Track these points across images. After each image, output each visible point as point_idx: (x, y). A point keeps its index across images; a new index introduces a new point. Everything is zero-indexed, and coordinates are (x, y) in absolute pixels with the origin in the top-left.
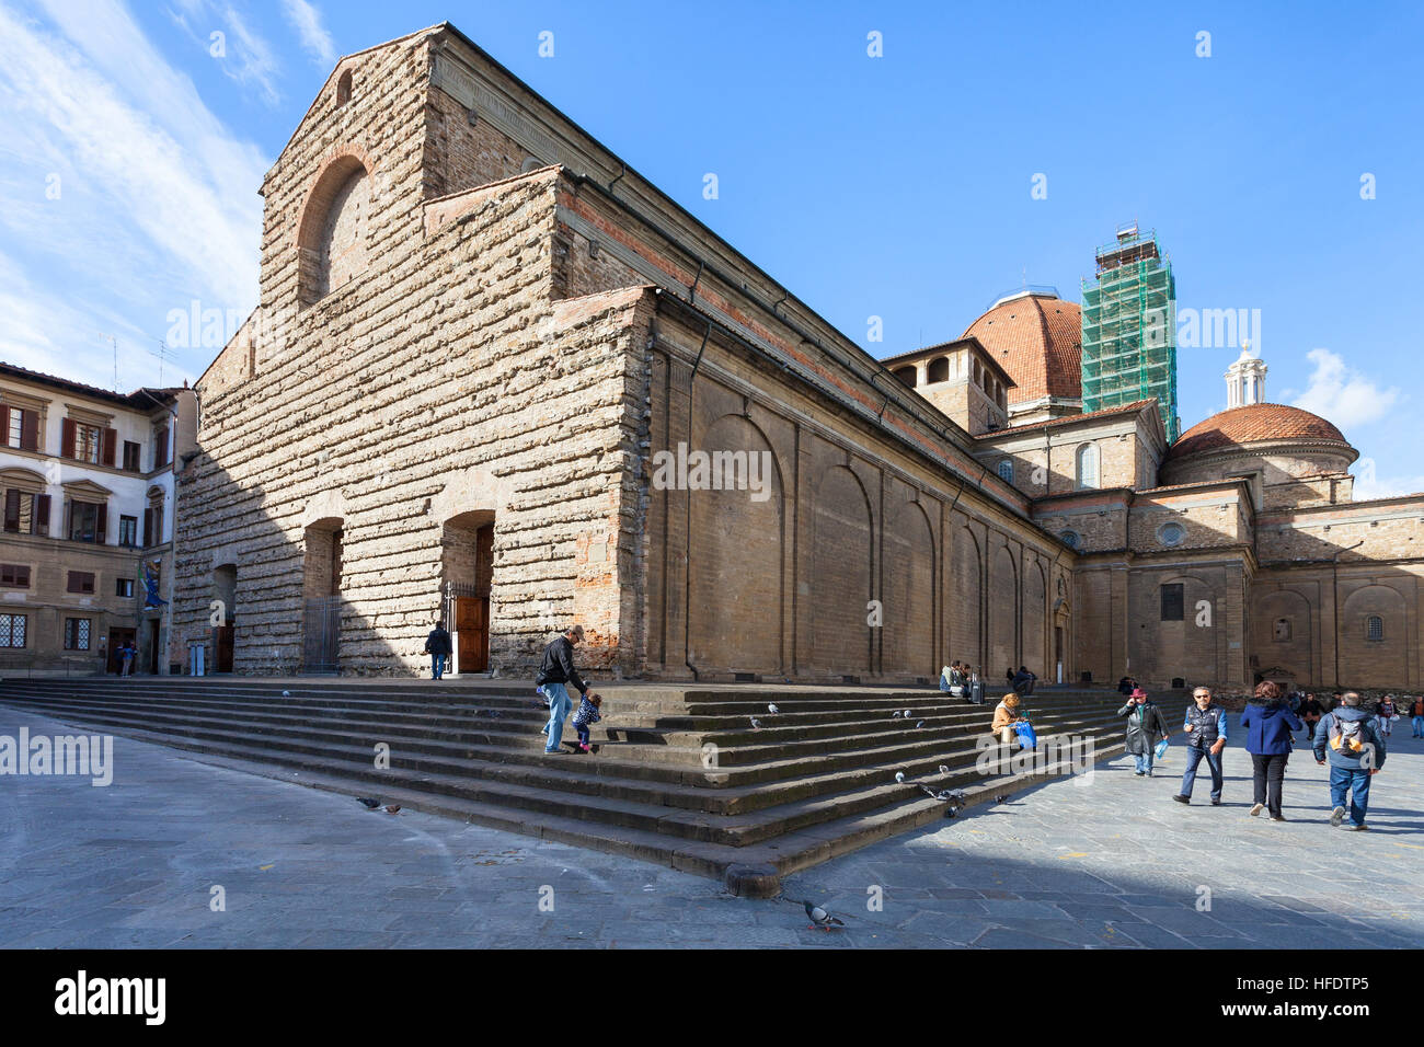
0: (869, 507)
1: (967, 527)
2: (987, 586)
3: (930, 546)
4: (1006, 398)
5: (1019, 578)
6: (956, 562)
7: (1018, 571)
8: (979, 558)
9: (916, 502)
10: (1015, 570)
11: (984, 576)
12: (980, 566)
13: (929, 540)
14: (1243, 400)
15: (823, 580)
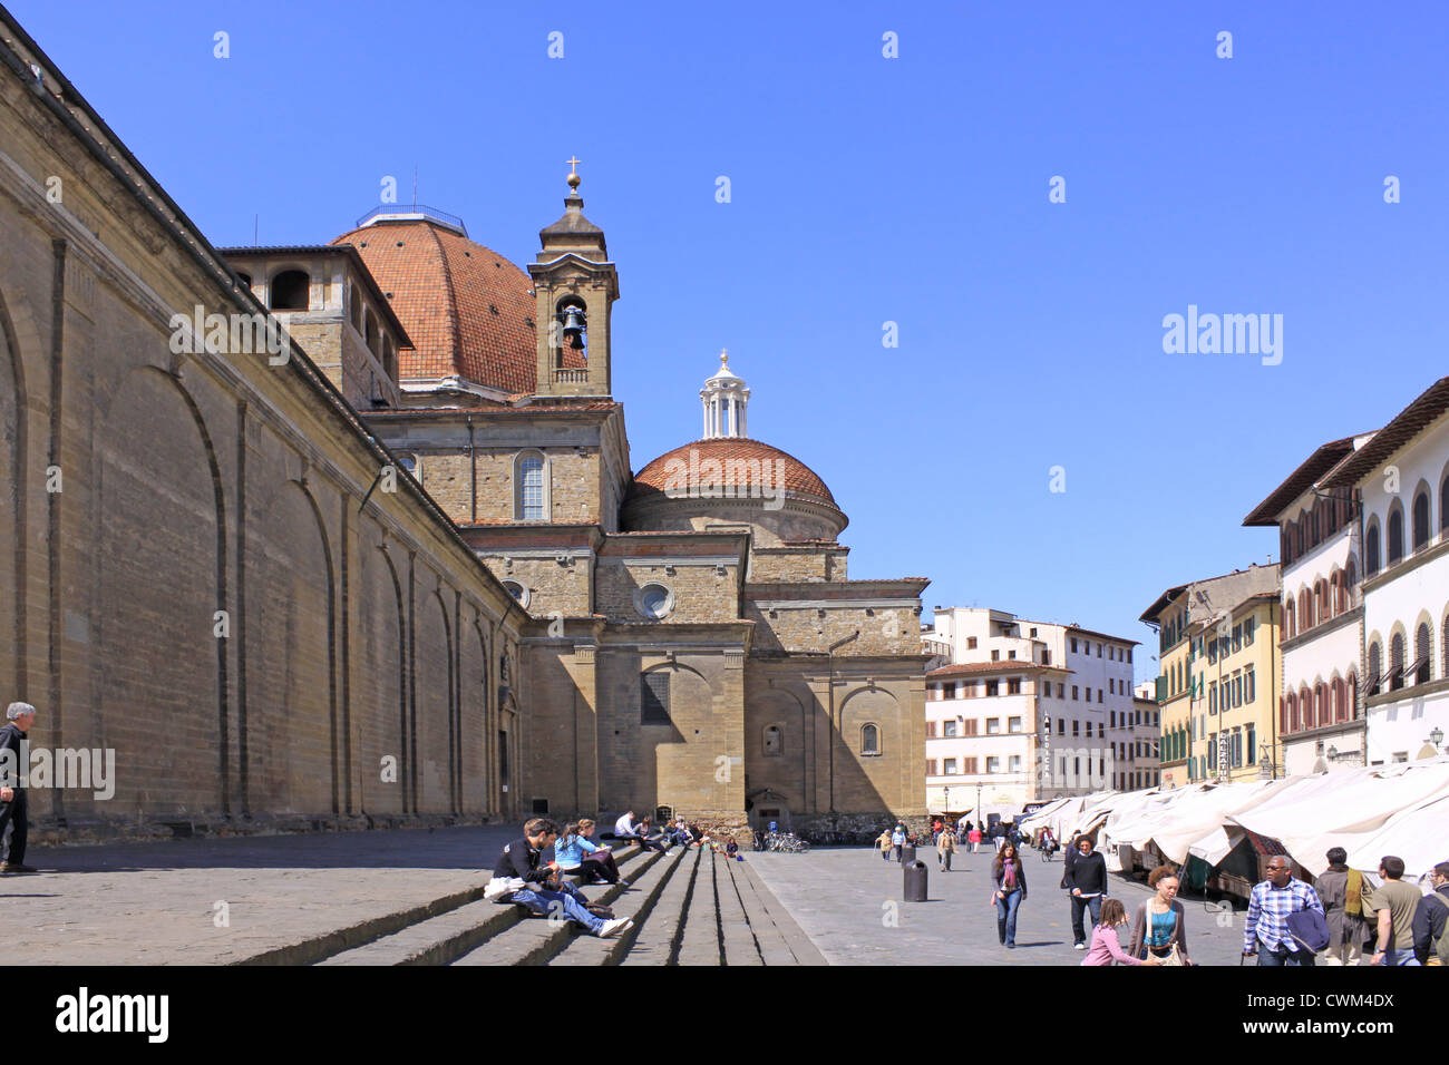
0: (216, 473)
1: (382, 548)
2: (412, 656)
3: (325, 572)
4: (397, 363)
5: (454, 648)
6: (367, 609)
7: (453, 636)
8: (400, 606)
9: (302, 484)
10: (448, 634)
11: (407, 640)
12: (402, 622)
13: (323, 561)
14: (724, 428)
15: (119, 614)
